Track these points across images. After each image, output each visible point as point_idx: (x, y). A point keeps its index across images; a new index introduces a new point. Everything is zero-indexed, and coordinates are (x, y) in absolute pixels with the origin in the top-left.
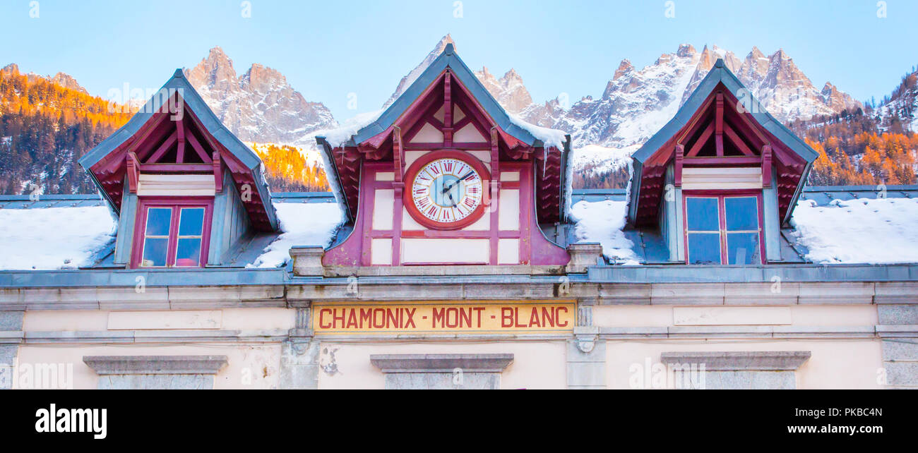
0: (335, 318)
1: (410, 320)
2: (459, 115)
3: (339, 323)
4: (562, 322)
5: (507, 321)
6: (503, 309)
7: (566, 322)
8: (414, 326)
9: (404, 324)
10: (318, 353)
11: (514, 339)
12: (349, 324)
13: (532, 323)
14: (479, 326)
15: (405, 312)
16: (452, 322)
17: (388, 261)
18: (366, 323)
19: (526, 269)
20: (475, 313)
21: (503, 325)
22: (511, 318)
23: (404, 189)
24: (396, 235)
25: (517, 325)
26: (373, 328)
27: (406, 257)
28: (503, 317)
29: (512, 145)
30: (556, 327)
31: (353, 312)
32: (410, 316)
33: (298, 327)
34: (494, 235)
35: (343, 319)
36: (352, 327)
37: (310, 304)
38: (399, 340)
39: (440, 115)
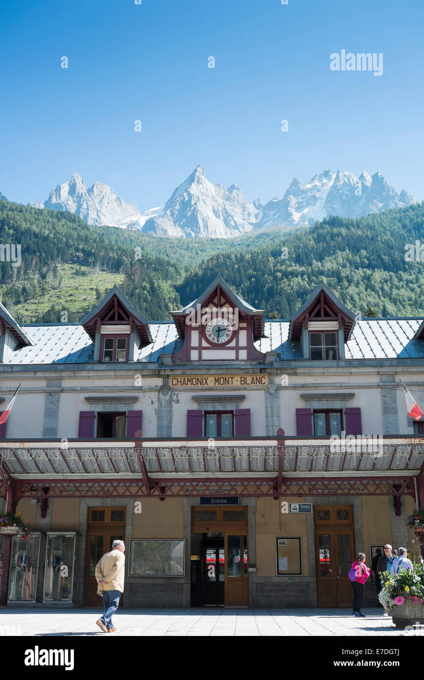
0: (178, 382)
1: (206, 382)
2: (223, 301)
3: (179, 383)
4: (263, 382)
5: (243, 382)
6: (241, 378)
7: (265, 383)
8: (207, 384)
9: (204, 383)
10: (172, 395)
11: (245, 389)
12: (183, 384)
13: (252, 383)
14: (232, 384)
15: (204, 379)
16: (222, 383)
17: (197, 359)
18: (189, 383)
19: (249, 363)
20: (230, 379)
21: (241, 384)
22: (244, 381)
23: (202, 330)
24: (200, 348)
25: (246, 384)
26: (192, 385)
27: (204, 357)
28: (241, 381)
29: (244, 315)
30: (261, 384)
31: (184, 379)
32: (206, 380)
33: (164, 385)
34: (237, 348)
35: (181, 382)
36: (184, 385)
37: (168, 376)
38: (202, 390)
39: (215, 301)
